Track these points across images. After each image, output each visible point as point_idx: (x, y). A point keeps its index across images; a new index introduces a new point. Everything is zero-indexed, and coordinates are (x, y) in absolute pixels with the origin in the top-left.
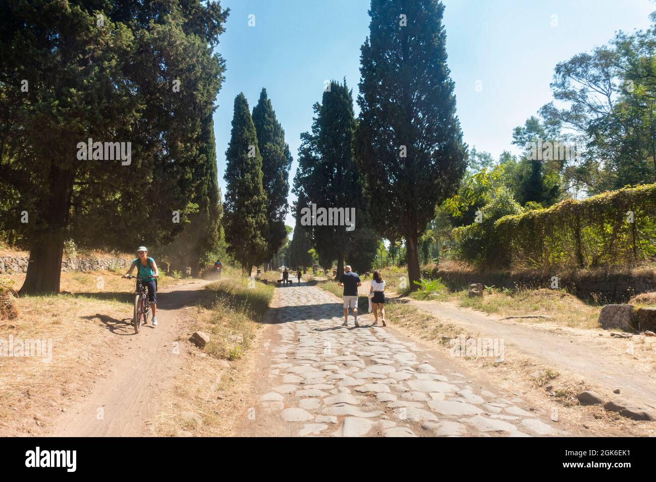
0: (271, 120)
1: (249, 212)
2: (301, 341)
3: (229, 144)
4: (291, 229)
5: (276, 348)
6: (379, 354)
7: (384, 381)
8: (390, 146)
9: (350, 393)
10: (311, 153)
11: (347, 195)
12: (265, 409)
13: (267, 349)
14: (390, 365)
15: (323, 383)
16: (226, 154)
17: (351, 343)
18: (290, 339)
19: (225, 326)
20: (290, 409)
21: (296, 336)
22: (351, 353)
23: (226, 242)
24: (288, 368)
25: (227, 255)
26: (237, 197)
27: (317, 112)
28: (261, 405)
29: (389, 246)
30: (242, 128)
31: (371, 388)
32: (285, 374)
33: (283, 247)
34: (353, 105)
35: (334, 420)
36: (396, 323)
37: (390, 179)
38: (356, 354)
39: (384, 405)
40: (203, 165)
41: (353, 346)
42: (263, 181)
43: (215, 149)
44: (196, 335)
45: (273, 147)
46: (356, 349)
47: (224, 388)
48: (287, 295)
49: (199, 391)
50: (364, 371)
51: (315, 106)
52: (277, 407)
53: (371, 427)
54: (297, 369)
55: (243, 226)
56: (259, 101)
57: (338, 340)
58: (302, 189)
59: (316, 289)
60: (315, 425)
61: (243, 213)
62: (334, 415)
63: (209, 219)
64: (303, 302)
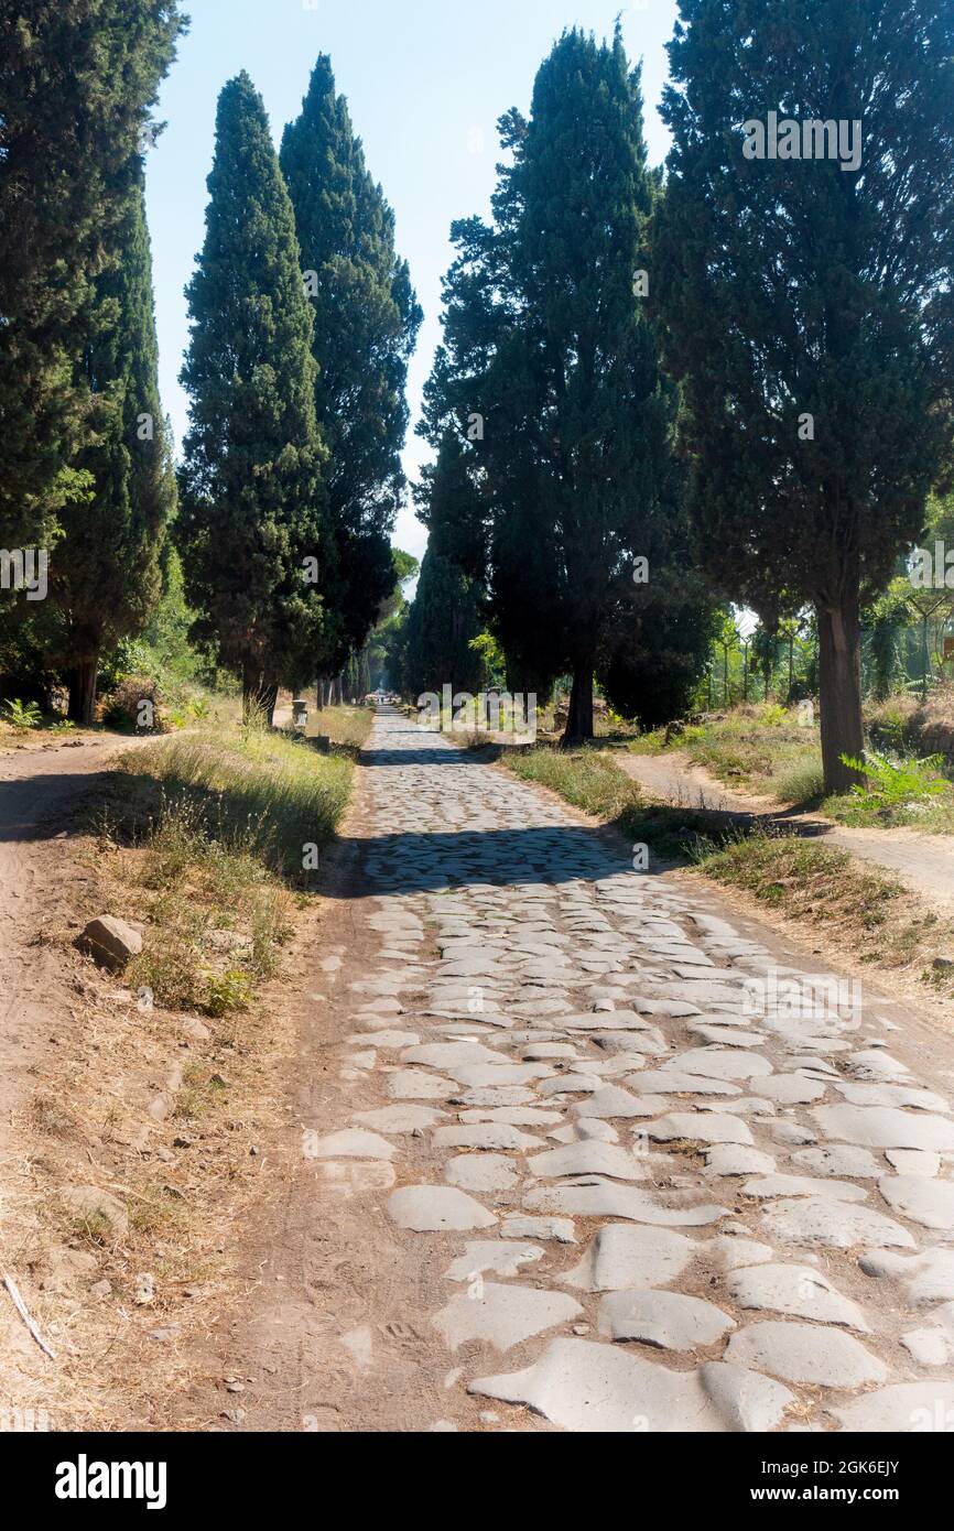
0: (348, 172)
1: (267, 503)
2: (447, 954)
3: (198, 258)
4: (410, 562)
5: (366, 976)
6: (714, 1010)
7: (734, 1106)
8: (775, 279)
9: (617, 1140)
10: (488, 292)
11: (611, 449)
12: (333, 1187)
13: (333, 979)
14: (753, 1049)
15: (527, 1105)
16: (189, 294)
17: (619, 968)
18: (411, 947)
19: (191, 897)
20: (414, 1187)
21: (429, 938)
22: (620, 1005)
23: (187, 602)
24: (406, 1047)
25: (191, 650)
26: (225, 449)
27: (510, 143)
28: (319, 1170)
29: (753, 630)
30: (244, 201)
31: (690, 1126)
32: (396, 1069)
33: (383, 625)
34: (642, 121)
35: (566, 1230)
36: (773, 904)
37: (772, 394)
38: (635, 1009)
39: (731, 1187)
40: (109, 335)
41: (626, 979)
42: (317, 392)
43: (150, 276)
44: (95, 929)
45: (354, 271)
46: (633, 989)
47: (194, 1108)
48: (396, 793)
49: (112, 1118)
50: (664, 1067)
51: (504, 121)
52: (374, 1181)
53: (690, 1260)
54: (435, 1053)
55: (248, 552)
56: (305, 102)
57: (574, 955)
58: (452, 424)
59: (495, 776)
60: (501, 1245)
61: (246, 505)
62: (566, 1216)
63: (128, 525)
64: (453, 820)
